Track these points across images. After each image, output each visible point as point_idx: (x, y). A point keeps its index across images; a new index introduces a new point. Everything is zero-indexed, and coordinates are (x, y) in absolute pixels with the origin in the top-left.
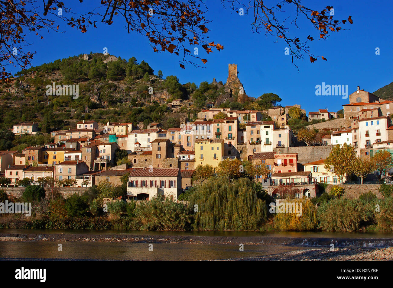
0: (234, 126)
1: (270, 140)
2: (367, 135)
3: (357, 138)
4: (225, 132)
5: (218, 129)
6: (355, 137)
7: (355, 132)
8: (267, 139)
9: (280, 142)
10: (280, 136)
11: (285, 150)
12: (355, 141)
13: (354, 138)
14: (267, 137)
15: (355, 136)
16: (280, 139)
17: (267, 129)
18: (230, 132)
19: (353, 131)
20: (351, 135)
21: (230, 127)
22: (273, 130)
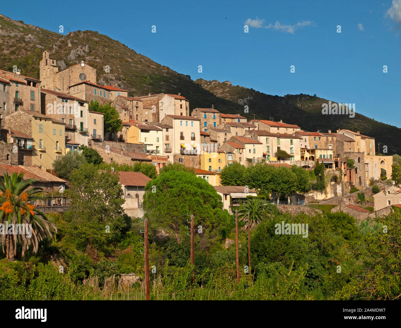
1: (85, 126)
2: (182, 138)
3: (170, 139)
4: (27, 101)
5: (17, 92)
6: (167, 138)
7: (167, 131)
8: (82, 124)
10: (95, 120)
12: (167, 142)
13: (165, 139)
14: (82, 120)
15: (166, 136)
16: (95, 127)
17: (82, 108)
18: (33, 102)
19: (165, 130)
20: (161, 134)
21: (32, 93)
22: (88, 111)
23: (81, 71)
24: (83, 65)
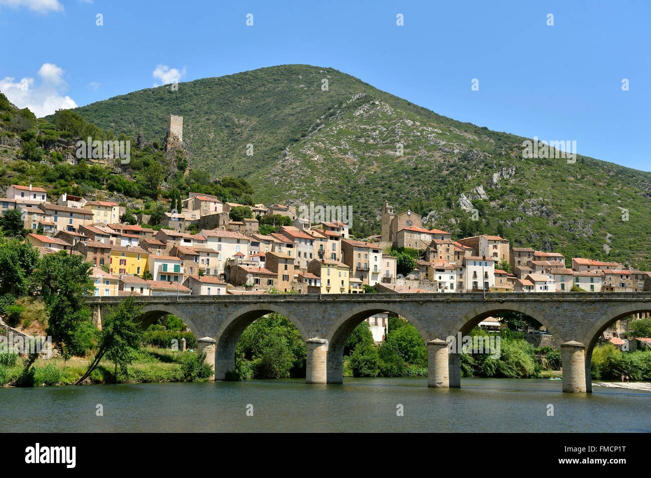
0: (338, 244)
1: (378, 268)
2: (475, 276)
3: (463, 277)
4: (328, 250)
5: (321, 245)
6: (461, 277)
7: (461, 270)
8: (375, 266)
9: (388, 271)
10: (388, 263)
11: (392, 281)
12: (461, 280)
13: (459, 277)
14: (376, 263)
16: (388, 269)
17: (376, 254)
18: (334, 252)
21: (334, 245)
22: (381, 256)
23: (407, 218)
24: (409, 213)
